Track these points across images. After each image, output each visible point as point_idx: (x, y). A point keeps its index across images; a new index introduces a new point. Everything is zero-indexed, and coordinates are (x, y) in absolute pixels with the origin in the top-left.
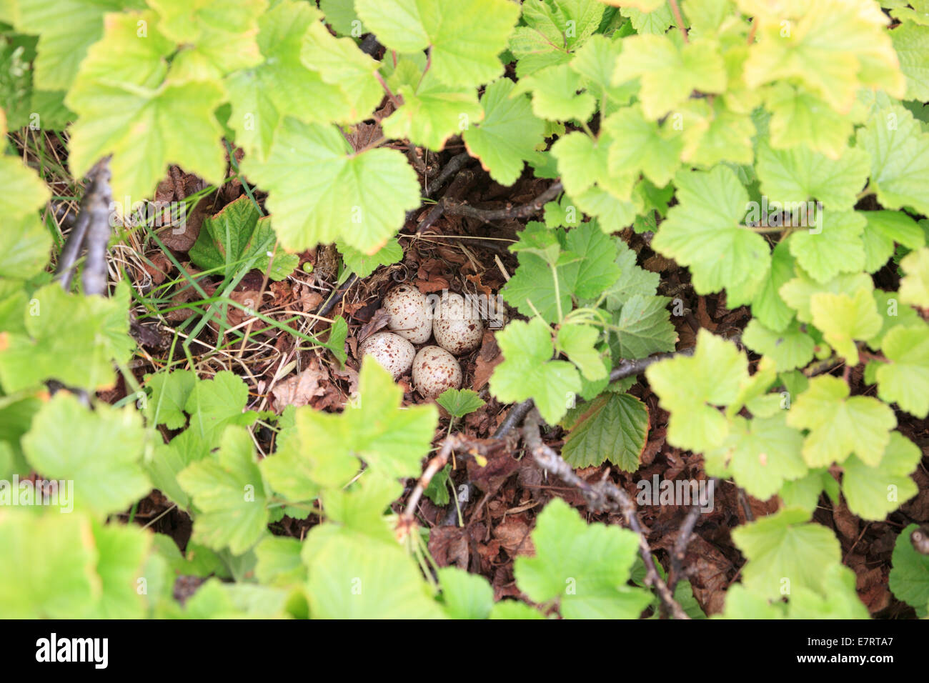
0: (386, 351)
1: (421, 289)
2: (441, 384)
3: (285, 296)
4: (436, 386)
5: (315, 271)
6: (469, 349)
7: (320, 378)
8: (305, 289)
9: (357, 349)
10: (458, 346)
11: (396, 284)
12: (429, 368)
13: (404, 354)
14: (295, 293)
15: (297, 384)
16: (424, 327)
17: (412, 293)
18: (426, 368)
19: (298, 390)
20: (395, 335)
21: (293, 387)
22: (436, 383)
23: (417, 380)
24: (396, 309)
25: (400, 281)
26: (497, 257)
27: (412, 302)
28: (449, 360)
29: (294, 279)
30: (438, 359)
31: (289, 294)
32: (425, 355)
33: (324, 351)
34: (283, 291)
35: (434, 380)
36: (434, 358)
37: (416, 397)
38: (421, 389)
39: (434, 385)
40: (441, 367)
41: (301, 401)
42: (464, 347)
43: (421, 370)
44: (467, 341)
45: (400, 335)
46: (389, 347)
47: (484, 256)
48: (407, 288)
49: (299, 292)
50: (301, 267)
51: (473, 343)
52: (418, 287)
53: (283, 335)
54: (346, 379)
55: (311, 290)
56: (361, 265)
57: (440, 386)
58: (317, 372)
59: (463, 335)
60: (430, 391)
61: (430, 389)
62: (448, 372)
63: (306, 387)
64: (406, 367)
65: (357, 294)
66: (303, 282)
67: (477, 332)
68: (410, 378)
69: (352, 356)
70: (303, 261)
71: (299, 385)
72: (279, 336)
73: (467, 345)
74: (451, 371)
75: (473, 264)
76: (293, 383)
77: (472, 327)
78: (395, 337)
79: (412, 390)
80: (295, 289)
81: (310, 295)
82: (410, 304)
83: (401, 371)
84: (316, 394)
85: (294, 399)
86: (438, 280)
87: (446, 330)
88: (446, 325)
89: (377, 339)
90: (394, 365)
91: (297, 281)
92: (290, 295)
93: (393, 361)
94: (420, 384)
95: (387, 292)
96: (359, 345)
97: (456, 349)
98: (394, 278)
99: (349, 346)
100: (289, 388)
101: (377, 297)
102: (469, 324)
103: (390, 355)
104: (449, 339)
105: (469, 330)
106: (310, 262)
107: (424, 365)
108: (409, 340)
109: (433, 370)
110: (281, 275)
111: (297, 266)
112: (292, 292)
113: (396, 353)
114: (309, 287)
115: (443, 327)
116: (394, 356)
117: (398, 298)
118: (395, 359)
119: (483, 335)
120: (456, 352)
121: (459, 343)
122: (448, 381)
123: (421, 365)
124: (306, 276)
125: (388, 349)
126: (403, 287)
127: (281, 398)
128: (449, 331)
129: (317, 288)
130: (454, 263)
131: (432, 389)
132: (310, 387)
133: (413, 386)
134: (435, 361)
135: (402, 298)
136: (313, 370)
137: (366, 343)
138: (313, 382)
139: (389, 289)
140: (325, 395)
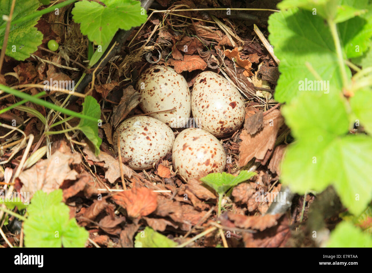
0: (143, 134)
1: (177, 69)
2: (204, 165)
3: (30, 78)
4: (199, 167)
5: (61, 48)
6: (231, 129)
7: (71, 161)
8: (52, 69)
9: (112, 134)
10: (220, 125)
11: (149, 65)
12: (190, 149)
13: (163, 136)
14: (40, 73)
15: (45, 168)
16: (182, 108)
17: (168, 73)
18: (187, 149)
19: (48, 174)
20: (151, 119)
21: (43, 172)
22: (199, 164)
23: (177, 164)
24: (151, 91)
25: (153, 62)
26: (256, 27)
27: (168, 82)
28: (211, 140)
29: (39, 58)
30: (199, 139)
31: (33, 76)
32: (185, 137)
33: (75, 135)
34: (28, 73)
35: (197, 161)
36: (195, 139)
37: (178, 181)
38: (182, 172)
39: (196, 167)
40: (203, 147)
41: (51, 186)
42: (226, 126)
43: (182, 152)
44: (229, 120)
45: (157, 119)
46: (146, 129)
47: (242, 29)
48: (161, 68)
49: (45, 73)
50: (45, 45)
51: (236, 121)
52: (172, 67)
53: (32, 122)
54: (101, 165)
55: (57, 70)
56: (100, 32)
57: (204, 168)
58: (68, 156)
59: (224, 113)
60: (193, 174)
61: (193, 172)
62: (211, 152)
63: (55, 171)
64: (166, 152)
65: (109, 77)
66: (48, 62)
67: (239, 110)
68: (170, 163)
69: (107, 142)
70: (47, 39)
71: (49, 169)
72: (27, 123)
73: (229, 124)
74: (214, 151)
75: (231, 39)
76: (42, 168)
77: (233, 105)
78: (152, 120)
79: (174, 174)
80: (41, 70)
81: (57, 74)
82: (166, 84)
83: (161, 155)
84: (68, 178)
85: (43, 185)
86: (194, 60)
87: (206, 110)
88: (205, 105)
89: (132, 122)
90: (152, 148)
91: (42, 60)
92: (36, 77)
93: (151, 144)
94: (182, 167)
95: (141, 74)
96: (114, 130)
97: (218, 129)
98: (148, 59)
99: (104, 132)
100: (38, 173)
101: (130, 81)
102: (230, 102)
103: (148, 138)
104: (209, 118)
105: (231, 107)
106: (55, 39)
107: (185, 147)
108: (167, 124)
109: (194, 151)
110: (24, 54)
111: (41, 43)
112: (38, 73)
113: (154, 135)
114: (55, 67)
115: (203, 107)
116: (151, 138)
117: (153, 79)
118: (153, 141)
119: (245, 113)
120: (218, 133)
121: (221, 122)
122: (212, 162)
123: (181, 147)
124: (52, 55)
125: (145, 132)
126: (158, 67)
127: (29, 184)
128: (209, 110)
129: (64, 67)
130: (211, 40)
131: (194, 171)
132: (60, 170)
133: (174, 170)
134: (196, 142)
135: (157, 78)
136: (64, 153)
137: (121, 127)
138: (63, 165)
139: (143, 71)
140: (78, 180)
